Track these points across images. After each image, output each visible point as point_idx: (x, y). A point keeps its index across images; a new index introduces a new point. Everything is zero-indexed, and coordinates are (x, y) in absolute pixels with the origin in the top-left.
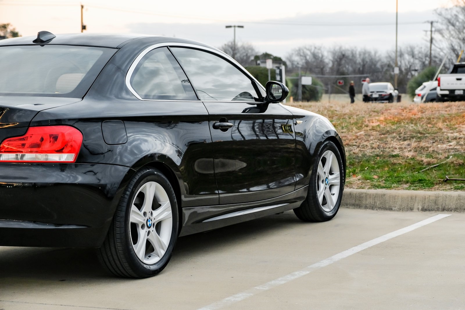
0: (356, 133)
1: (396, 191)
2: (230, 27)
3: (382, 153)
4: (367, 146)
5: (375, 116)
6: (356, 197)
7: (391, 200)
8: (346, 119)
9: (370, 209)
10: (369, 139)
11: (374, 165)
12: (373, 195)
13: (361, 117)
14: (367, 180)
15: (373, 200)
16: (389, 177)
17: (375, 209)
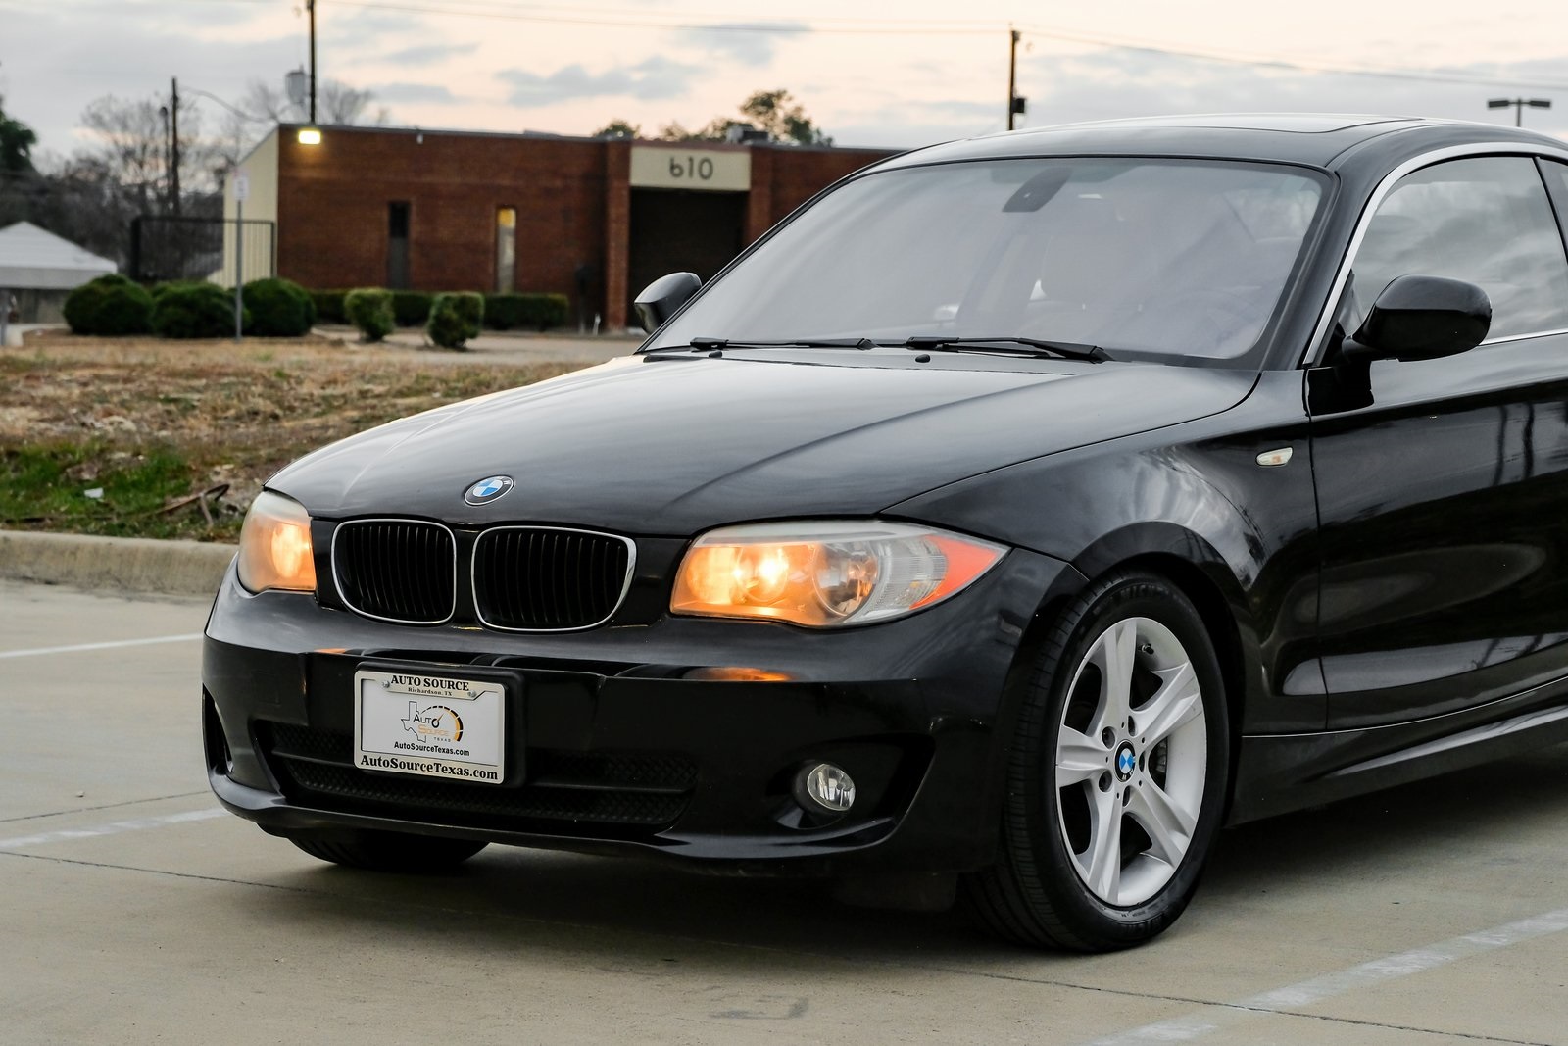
2: (1504, 103)
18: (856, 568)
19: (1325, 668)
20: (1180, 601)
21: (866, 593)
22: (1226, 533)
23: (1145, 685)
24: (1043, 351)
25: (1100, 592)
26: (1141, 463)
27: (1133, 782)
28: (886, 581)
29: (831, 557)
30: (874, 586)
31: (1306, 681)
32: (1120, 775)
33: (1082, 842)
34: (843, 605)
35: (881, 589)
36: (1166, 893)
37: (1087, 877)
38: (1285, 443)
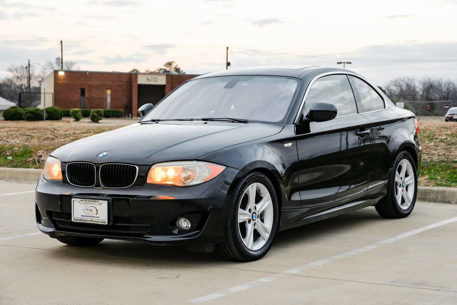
0: (427, 144)
1: (455, 189)
2: (341, 63)
3: (446, 159)
4: (435, 154)
5: (444, 131)
6: (422, 193)
7: (450, 195)
8: (421, 133)
9: (433, 202)
10: (438, 149)
11: (439, 169)
12: (436, 191)
13: (433, 132)
14: (432, 180)
15: (435, 195)
16: (450, 178)
17: (437, 202)
18: (190, 172)
19: (300, 194)
20: (267, 179)
21: (193, 178)
22: (277, 163)
23: (259, 198)
24: (234, 121)
25: (248, 177)
26: (255, 146)
27: (256, 221)
28: (197, 175)
29: (184, 170)
30: (195, 176)
31: (296, 197)
32: (253, 220)
33: (244, 235)
34: (187, 181)
35: (196, 177)
36: (264, 247)
37: (246, 244)
38: (290, 141)
